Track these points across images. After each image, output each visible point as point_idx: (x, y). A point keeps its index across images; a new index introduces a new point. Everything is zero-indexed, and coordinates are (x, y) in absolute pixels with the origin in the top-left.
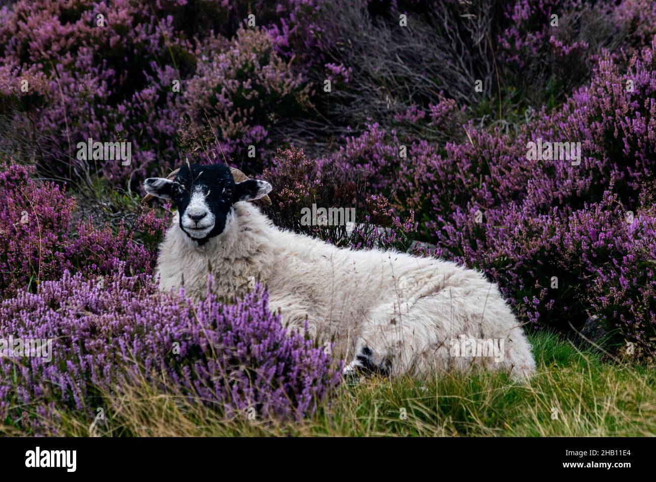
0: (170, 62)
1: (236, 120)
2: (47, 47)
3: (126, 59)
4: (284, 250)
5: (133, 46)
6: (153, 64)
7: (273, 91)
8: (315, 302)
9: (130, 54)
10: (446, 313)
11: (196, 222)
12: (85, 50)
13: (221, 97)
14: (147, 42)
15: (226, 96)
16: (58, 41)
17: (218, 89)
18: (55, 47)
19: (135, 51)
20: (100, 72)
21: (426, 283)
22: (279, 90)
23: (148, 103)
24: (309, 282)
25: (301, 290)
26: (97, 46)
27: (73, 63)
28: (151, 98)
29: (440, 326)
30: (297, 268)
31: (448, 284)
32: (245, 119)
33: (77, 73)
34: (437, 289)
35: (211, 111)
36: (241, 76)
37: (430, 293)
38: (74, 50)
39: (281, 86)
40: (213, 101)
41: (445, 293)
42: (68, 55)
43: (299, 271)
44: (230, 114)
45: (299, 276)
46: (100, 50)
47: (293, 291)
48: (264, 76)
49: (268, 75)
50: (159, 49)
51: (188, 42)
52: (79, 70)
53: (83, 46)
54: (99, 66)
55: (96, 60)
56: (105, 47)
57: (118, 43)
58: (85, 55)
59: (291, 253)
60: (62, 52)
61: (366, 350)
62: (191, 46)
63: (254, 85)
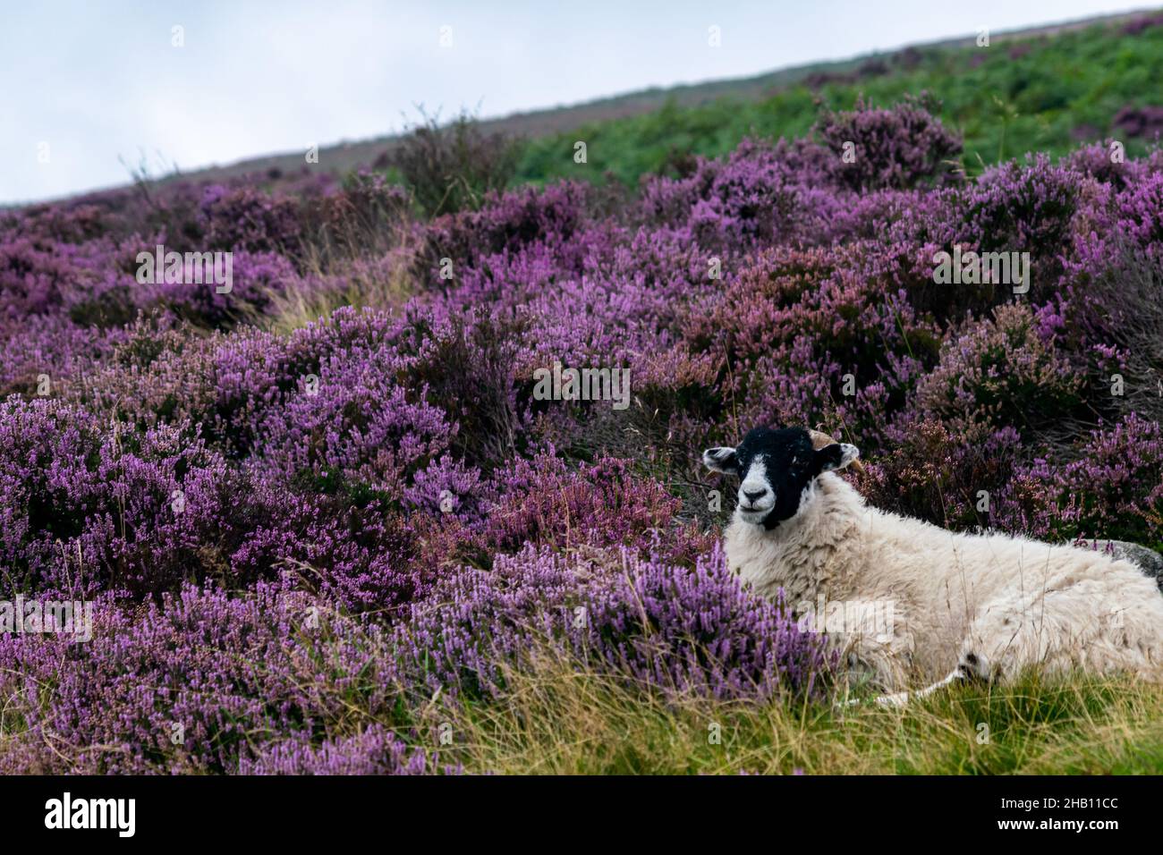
0: (907, 352)
1: (979, 418)
2: (757, 339)
3: (855, 350)
4: (880, 537)
5: (863, 333)
6: (890, 354)
7: (1028, 382)
8: (914, 603)
9: (860, 343)
10: (1078, 612)
11: (752, 502)
12: (802, 339)
13: (959, 390)
14: (881, 326)
15: (966, 389)
16: (771, 330)
17: (954, 381)
18: (765, 337)
19: (866, 339)
20: (820, 369)
21: (1054, 574)
22: (1034, 378)
23: (873, 402)
24: (908, 578)
25: (899, 589)
26: (818, 334)
27: (788, 357)
28: (877, 396)
29: (1068, 628)
30: (898, 562)
31: (1086, 577)
32: (989, 418)
33: (791, 369)
34: (1070, 582)
35: (948, 409)
36: (986, 362)
37: (1060, 587)
38: (790, 341)
39: (1037, 373)
40: (951, 395)
41: (1077, 588)
42: (782, 347)
43: (898, 565)
44: (971, 413)
45: (897, 570)
46: (823, 340)
47: (889, 590)
48: (1015, 362)
49: (1019, 360)
50: (896, 335)
51: (935, 325)
52: (795, 366)
53: (800, 334)
54: (820, 359)
55: (817, 352)
56: (828, 336)
57: (845, 330)
58: (803, 346)
59: (889, 542)
60: (775, 344)
61: (972, 658)
62: (940, 330)
63: (1003, 376)
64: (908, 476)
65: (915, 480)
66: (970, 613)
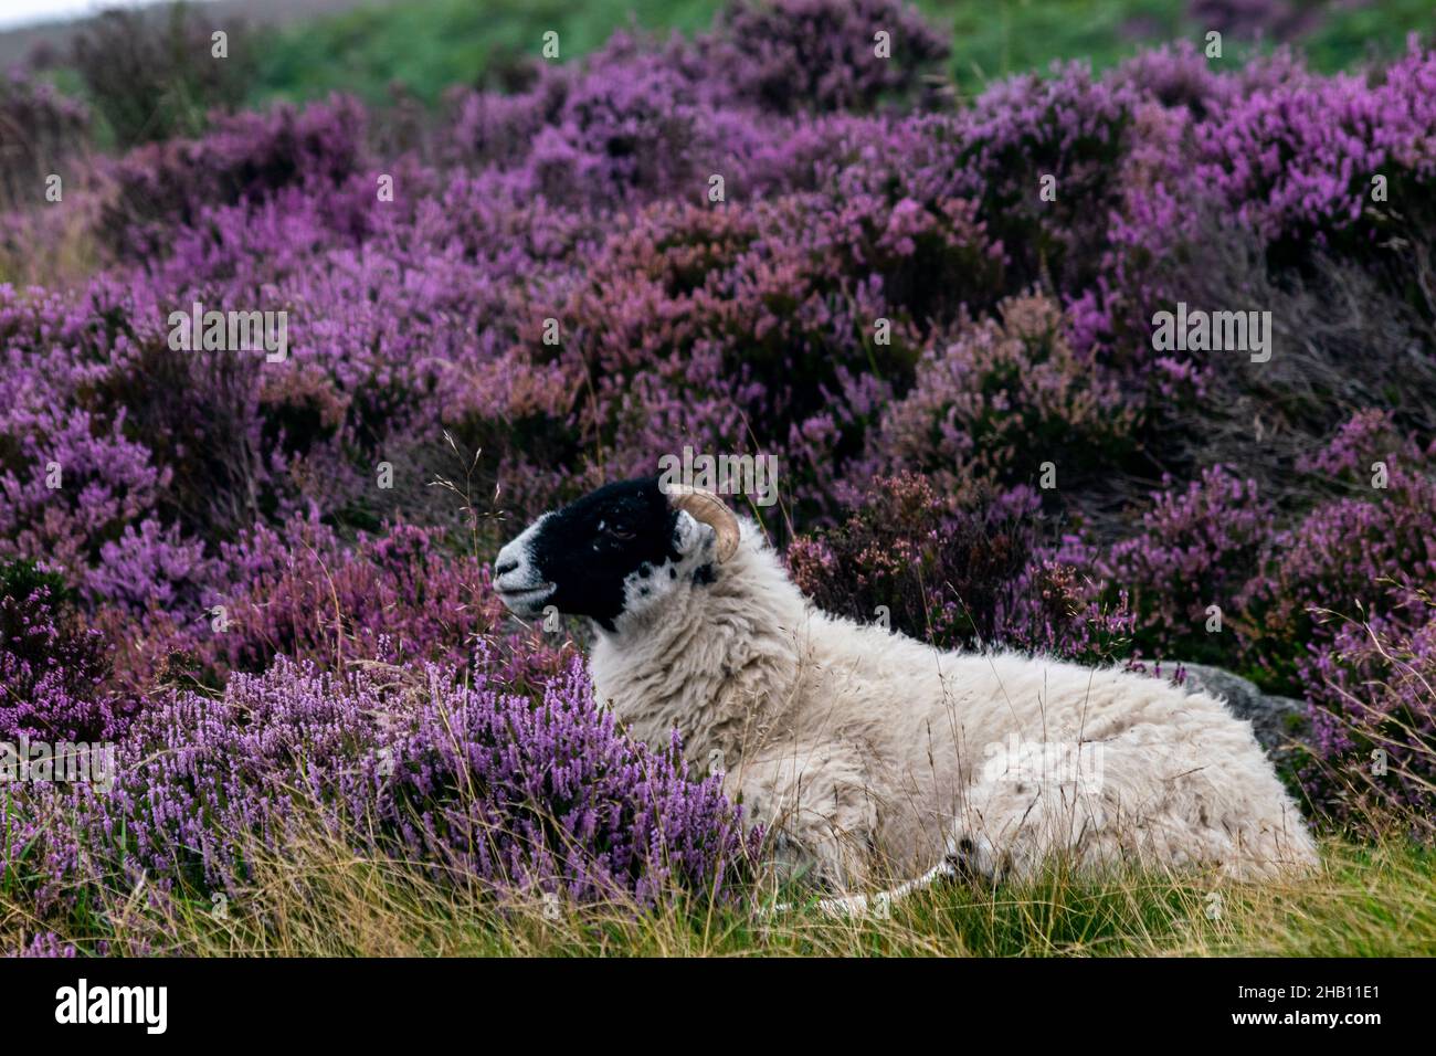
0: (868, 368)
1: (979, 471)
2: (635, 341)
3: (789, 363)
5: (804, 337)
6: (842, 371)
7: (1055, 418)
8: (877, 755)
9: (797, 353)
10: (1130, 773)
12: (706, 345)
13: (948, 429)
14: (830, 328)
15: (959, 426)
16: (658, 330)
17: (940, 414)
18: (648, 341)
19: (807, 347)
20: (734, 392)
21: (1095, 716)
22: (1064, 412)
23: (815, 445)
24: (869, 717)
25: (853, 733)
26: (731, 339)
27: (682, 372)
28: (821, 435)
29: (1115, 797)
31: (1142, 720)
32: (993, 472)
33: (688, 393)
34: (1119, 727)
35: (930, 456)
36: (991, 385)
37: (1102, 736)
38: (687, 347)
39: (1069, 403)
40: (935, 435)
41: (1130, 736)
42: (674, 357)
44: (966, 462)
45: (851, 705)
46: (738, 347)
47: (837, 735)
48: (1035, 386)
49: (1042, 384)
50: (854, 342)
51: (913, 328)
52: (694, 386)
53: (703, 336)
54: (733, 378)
55: (729, 365)
56: (746, 341)
57: (773, 332)
58: (707, 356)
59: (839, 662)
60: (664, 352)
61: (966, 845)
62: (917, 335)
63: (1015, 406)
64: (870, 560)
65: (881, 566)
66: (967, 774)
